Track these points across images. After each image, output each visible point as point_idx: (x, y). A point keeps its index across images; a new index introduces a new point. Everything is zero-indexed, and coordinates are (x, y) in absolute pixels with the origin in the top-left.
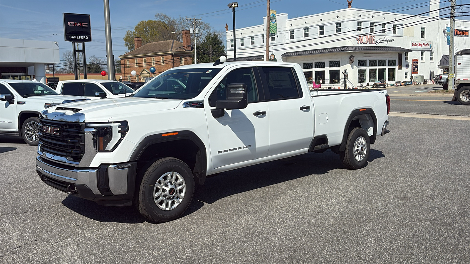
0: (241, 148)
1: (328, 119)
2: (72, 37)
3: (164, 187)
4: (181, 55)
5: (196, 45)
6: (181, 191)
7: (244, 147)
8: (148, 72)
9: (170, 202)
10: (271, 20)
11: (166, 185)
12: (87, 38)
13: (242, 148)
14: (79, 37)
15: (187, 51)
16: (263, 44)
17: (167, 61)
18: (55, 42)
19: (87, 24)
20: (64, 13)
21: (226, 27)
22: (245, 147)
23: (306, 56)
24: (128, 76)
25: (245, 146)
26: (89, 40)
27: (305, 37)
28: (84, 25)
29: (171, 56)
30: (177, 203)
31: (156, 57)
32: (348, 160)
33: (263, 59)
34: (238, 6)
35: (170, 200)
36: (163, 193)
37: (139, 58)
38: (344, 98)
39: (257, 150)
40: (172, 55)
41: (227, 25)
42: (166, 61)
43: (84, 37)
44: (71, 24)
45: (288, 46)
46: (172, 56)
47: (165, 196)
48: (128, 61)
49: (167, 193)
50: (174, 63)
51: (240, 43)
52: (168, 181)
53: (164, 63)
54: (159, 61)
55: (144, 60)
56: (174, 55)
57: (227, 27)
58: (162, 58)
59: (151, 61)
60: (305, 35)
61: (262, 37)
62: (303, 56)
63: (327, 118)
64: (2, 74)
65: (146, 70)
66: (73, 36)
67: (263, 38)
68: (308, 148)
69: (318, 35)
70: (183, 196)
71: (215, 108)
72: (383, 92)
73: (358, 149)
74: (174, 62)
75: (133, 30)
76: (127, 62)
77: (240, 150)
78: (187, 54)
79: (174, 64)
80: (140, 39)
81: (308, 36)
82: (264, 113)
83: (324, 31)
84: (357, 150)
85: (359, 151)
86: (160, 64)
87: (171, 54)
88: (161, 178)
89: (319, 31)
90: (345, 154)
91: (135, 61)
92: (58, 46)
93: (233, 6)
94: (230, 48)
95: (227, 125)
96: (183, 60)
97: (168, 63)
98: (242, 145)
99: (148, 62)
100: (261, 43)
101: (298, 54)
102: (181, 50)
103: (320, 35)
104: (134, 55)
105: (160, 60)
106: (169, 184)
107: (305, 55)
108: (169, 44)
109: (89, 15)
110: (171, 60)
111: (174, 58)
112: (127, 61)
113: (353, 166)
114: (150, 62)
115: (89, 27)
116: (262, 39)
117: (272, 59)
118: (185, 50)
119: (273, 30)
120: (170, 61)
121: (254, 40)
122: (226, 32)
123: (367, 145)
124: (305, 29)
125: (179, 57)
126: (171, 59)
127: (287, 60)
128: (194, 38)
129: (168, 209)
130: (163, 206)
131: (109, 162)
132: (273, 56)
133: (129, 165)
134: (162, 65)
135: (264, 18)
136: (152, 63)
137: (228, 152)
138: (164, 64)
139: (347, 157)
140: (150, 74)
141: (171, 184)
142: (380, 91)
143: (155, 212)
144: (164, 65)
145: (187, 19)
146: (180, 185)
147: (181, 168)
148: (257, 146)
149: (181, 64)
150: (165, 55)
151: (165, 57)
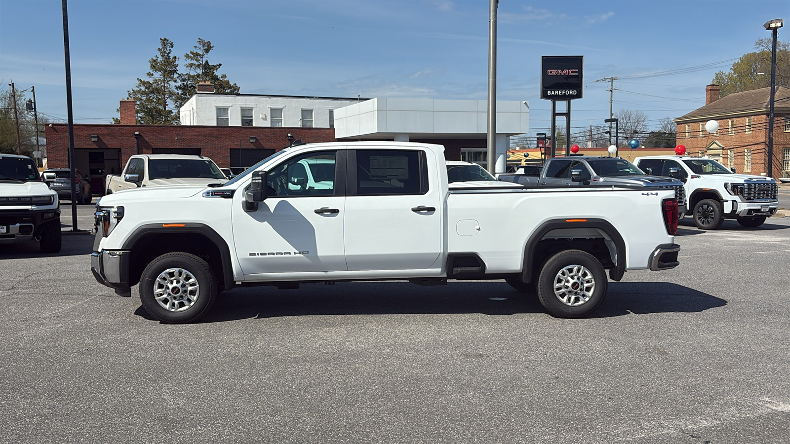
0: (290, 253)
1: (480, 230)
2: (551, 93)
4: (787, 114)
6: (192, 293)
7: (295, 253)
8: (720, 146)
11: (172, 283)
12: (575, 92)
13: (292, 253)
14: (563, 93)
17: (757, 126)
18: (524, 102)
19: (577, 70)
20: (543, 57)
26: (579, 96)
28: (572, 72)
29: (765, 116)
30: (187, 306)
31: (738, 119)
35: (177, 300)
39: (320, 259)
42: (754, 126)
43: (571, 92)
44: (551, 72)
47: (170, 294)
48: (689, 126)
49: (169, 291)
53: (751, 130)
54: (741, 125)
58: (747, 121)
59: (729, 126)
63: (479, 227)
64: (462, 149)
65: (717, 142)
66: (553, 91)
70: (195, 300)
72: (657, 194)
75: (728, 71)
76: (687, 129)
77: (288, 255)
80: (718, 88)
82: (335, 212)
84: (567, 286)
86: (742, 131)
87: (766, 112)
88: (164, 274)
91: (701, 126)
92: (529, 108)
95: (266, 222)
97: (758, 129)
98: (292, 250)
99: (722, 128)
104: (698, 116)
105: (745, 125)
106: (175, 281)
109: (583, 56)
110: (765, 124)
111: (772, 120)
112: (687, 127)
114: (727, 127)
115: (580, 77)
120: (762, 125)
123: (595, 282)
125: (783, 118)
126: (765, 121)
129: (172, 310)
130: (167, 306)
131: (104, 247)
133: (121, 253)
134: (747, 133)
136: (730, 130)
137: (267, 256)
138: (750, 131)
140: (723, 149)
142: (646, 192)
143: (157, 311)
144: (751, 132)
146: (191, 285)
147: (194, 266)
148: (319, 254)
149: (787, 131)
150: (754, 115)
151: (754, 119)
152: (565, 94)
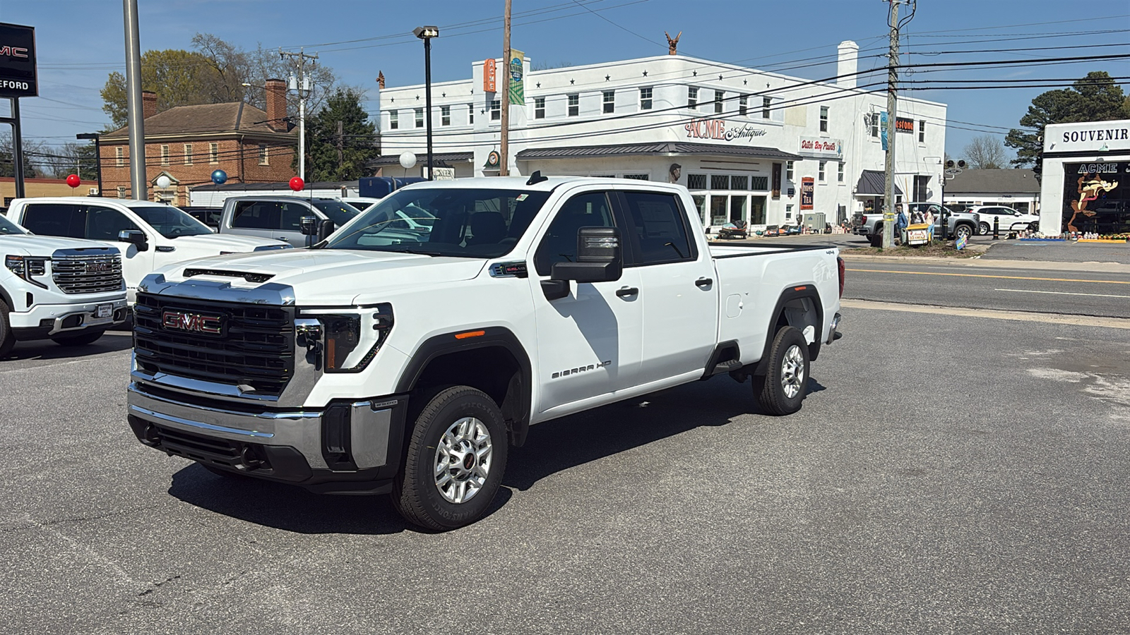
0: (591, 367)
1: (741, 308)
3: (453, 452)
4: (262, 141)
5: (304, 119)
6: (483, 460)
7: (598, 366)
8: (174, 181)
9: (463, 485)
10: (513, 73)
11: (458, 448)
12: (25, 86)
13: (595, 366)
14: (5, 85)
15: (276, 131)
16: (472, 125)
17: (225, 154)
19: (26, 50)
21: (379, 80)
22: (600, 365)
23: (573, 160)
24: (118, 188)
25: (600, 363)
26: (32, 92)
27: (570, 115)
28: (18, 52)
29: (236, 141)
30: (475, 487)
31: (197, 143)
32: (772, 394)
33: (470, 160)
34: (437, 36)
35: (463, 481)
36: (452, 466)
37: (151, 145)
38: (769, 264)
39: (619, 371)
40: (239, 140)
41: (381, 74)
42: (222, 155)
43: (18, 85)
45: (529, 134)
46: (239, 142)
47: (454, 471)
48: (119, 149)
49: (459, 463)
50: (242, 159)
51: (414, 119)
52: (460, 437)
53: (217, 159)
54: (203, 152)
55: (162, 148)
56: (244, 140)
57: (381, 79)
58: (211, 147)
59: (184, 152)
60: (570, 111)
61: (469, 110)
62: (565, 160)
63: (741, 304)
65: (167, 173)
67: (471, 112)
68: (704, 369)
69: (600, 114)
70: (487, 472)
71: (549, 278)
72: (833, 253)
73: (789, 371)
74: (244, 156)
76: (117, 154)
77: (590, 370)
78: (276, 140)
79: (242, 161)
80: (153, 96)
81: (577, 114)
82: (634, 292)
83: (615, 106)
84: (787, 373)
85: (791, 376)
86: (205, 160)
87: (235, 137)
88: (448, 432)
89: (602, 103)
90: (766, 382)
93: (427, 33)
94: (390, 130)
95: (571, 316)
96: (267, 154)
97: (227, 158)
98: (595, 360)
99: (174, 155)
100: (466, 123)
101: (554, 153)
102: (263, 130)
103: (604, 112)
105: (207, 152)
106: (462, 444)
107: (571, 158)
108: (230, 112)
109: (33, 28)
110: (236, 153)
111: (245, 148)
112: (116, 150)
113: (778, 408)
114: (180, 154)
115: (31, 60)
116: (469, 114)
117: (492, 163)
118: (272, 129)
119: (518, 97)
120: (232, 153)
121: (448, 114)
122: (380, 90)
123: (804, 365)
124: (571, 98)
125: (257, 147)
126: (236, 149)
127: (527, 167)
128: (299, 102)
129: (458, 500)
130: (450, 494)
131: (353, 394)
132: (496, 154)
133: (395, 402)
134: (211, 163)
135: (473, 63)
136: (186, 158)
137: (570, 376)
138: (216, 161)
139: (770, 388)
140: (178, 184)
141: (467, 445)
142: (828, 250)
143: (437, 507)
144: (217, 163)
145: (282, 54)
146: (481, 447)
147: (487, 409)
148: (619, 365)
149: (262, 164)
150: (221, 140)
151: (220, 144)
152: (8, 86)
